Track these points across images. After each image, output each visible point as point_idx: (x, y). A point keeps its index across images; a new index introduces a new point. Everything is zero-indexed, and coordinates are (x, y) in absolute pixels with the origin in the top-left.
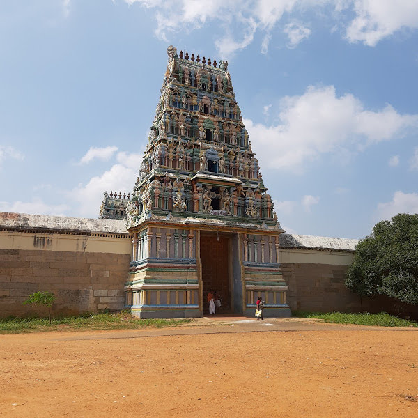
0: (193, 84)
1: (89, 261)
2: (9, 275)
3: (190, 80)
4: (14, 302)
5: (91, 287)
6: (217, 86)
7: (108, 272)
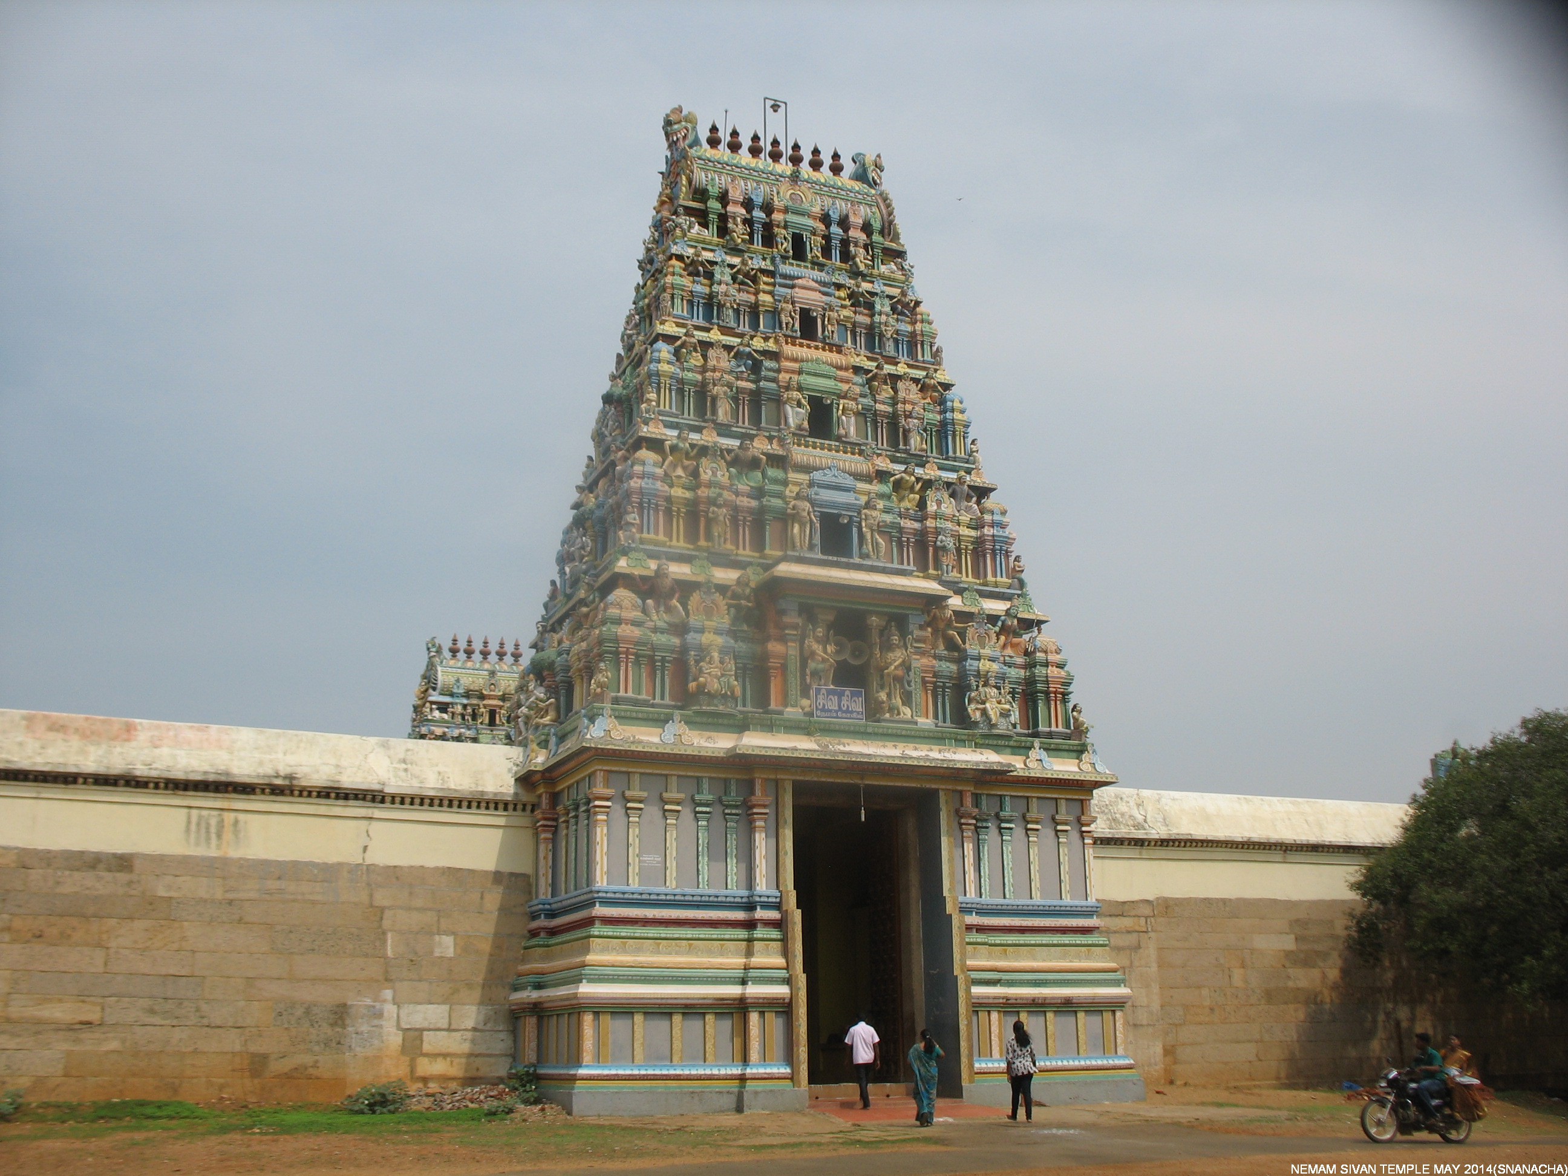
0: (758, 238)
1: (381, 898)
2: (99, 945)
3: (748, 222)
4: (114, 1045)
5: (388, 994)
6: (845, 243)
7: (448, 941)
